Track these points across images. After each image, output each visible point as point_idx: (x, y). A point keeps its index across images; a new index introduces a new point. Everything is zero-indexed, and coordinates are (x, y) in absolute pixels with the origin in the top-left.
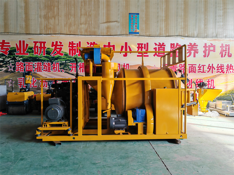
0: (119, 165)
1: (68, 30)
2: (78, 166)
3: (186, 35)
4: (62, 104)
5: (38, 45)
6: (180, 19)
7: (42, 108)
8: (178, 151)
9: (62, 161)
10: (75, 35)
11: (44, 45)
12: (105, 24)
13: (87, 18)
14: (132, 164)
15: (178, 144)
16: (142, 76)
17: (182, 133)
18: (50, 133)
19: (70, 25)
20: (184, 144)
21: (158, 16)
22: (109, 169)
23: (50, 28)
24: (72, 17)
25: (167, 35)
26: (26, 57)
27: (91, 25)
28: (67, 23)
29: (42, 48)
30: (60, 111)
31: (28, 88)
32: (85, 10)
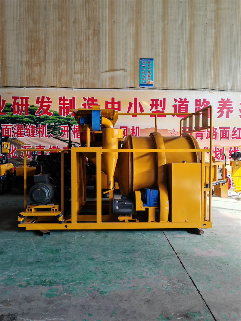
0: (123, 262)
1: (58, 82)
2: (71, 261)
3: (217, 88)
4: (51, 182)
5: (19, 101)
6: (209, 66)
8: (200, 243)
9: (51, 256)
10: (68, 88)
11: (26, 101)
12: (107, 73)
13: (83, 66)
14: (139, 260)
15: (200, 234)
16: (154, 146)
17: (206, 220)
18: (36, 219)
19: (61, 74)
20: (208, 235)
21: (178, 63)
22: (110, 266)
23: (34, 79)
24: (63, 64)
25: (191, 88)
26: (3, 117)
27: (89, 75)
28: (56, 72)
29: (24, 105)
30: (48, 192)
31: (6, 159)
32: (81, 54)
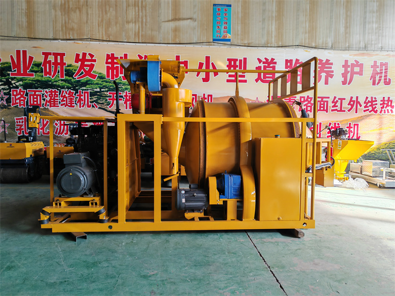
0: (191, 280)
1: (104, 33)
3: (314, 45)
4: (89, 164)
5: (51, 58)
6: (304, 15)
7: (52, 171)
8: (301, 251)
9: (86, 271)
10: (118, 42)
11: (62, 59)
12: (170, 22)
13: (138, 12)
15: (299, 238)
16: (236, 114)
17: (307, 218)
18: (68, 218)
19: (109, 24)
20: (310, 239)
21: (264, 11)
22: (173, 287)
23: (72, 29)
24: (111, 9)
25: (280, 44)
26: (30, 80)
27: (146, 25)
28: (102, 21)
29: (59, 64)
30: (85, 177)
31: (33, 135)
